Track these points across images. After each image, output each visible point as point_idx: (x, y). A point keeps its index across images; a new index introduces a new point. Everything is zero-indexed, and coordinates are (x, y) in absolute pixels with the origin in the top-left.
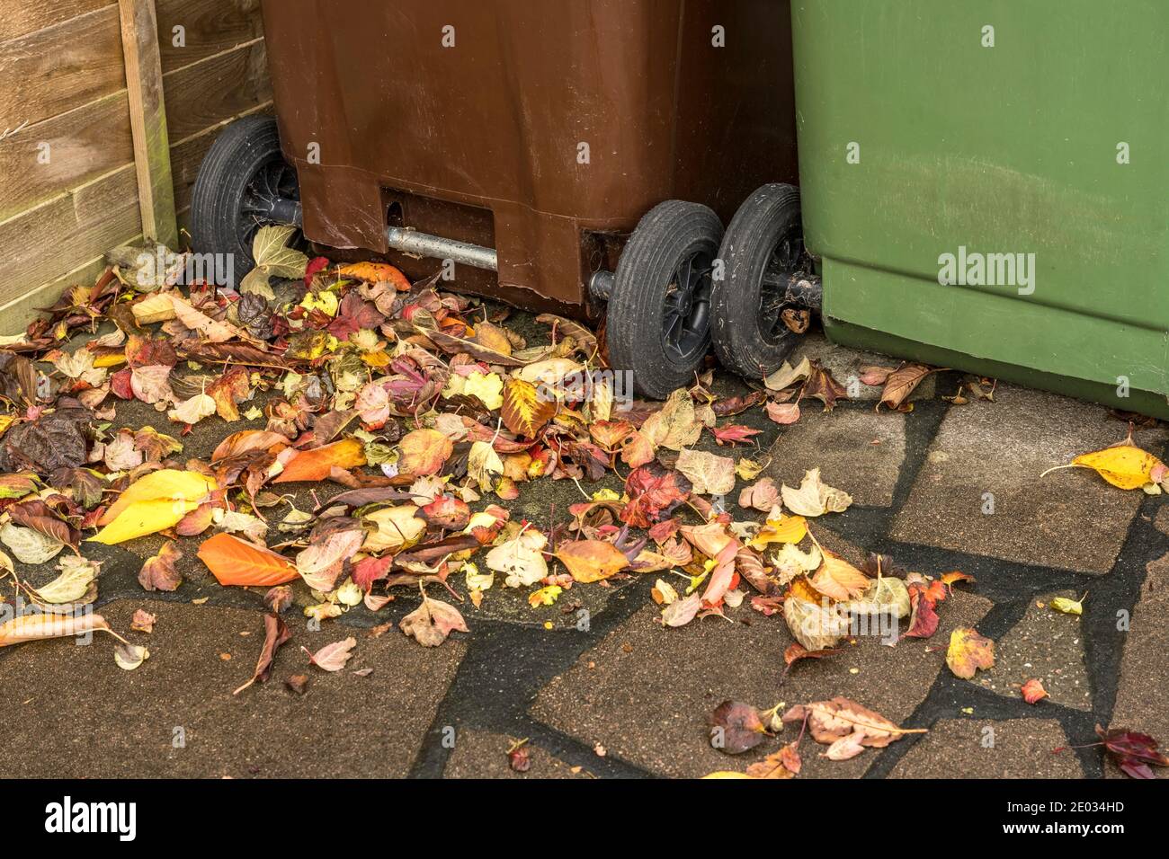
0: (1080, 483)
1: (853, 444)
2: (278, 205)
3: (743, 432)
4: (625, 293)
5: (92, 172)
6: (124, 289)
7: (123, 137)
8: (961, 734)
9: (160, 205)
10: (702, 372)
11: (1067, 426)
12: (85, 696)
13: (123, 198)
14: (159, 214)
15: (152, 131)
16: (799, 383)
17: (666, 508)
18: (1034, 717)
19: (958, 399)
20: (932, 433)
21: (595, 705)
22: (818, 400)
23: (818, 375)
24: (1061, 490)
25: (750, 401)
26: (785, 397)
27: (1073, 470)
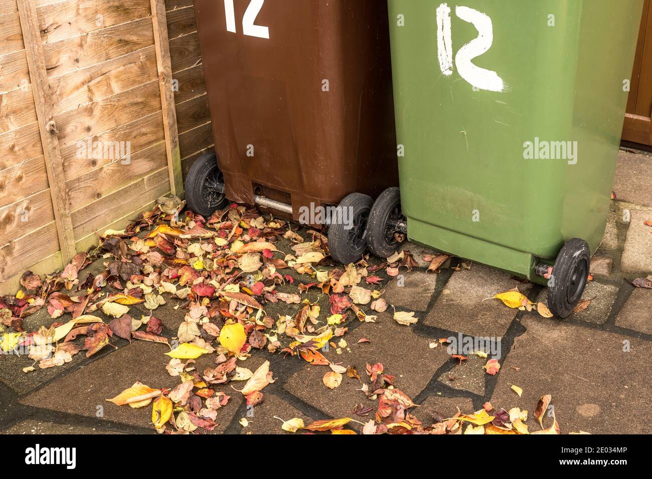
0: (496, 304)
1: (416, 285)
2: (217, 185)
3: (376, 279)
4: (334, 228)
5: (152, 171)
6: (162, 213)
7: (163, 157)
8: (436, 402)
9: (177, 181)
10: (365, 254)
11: (496, 281)
12: (130, 373)
13: (163, 179)
14: (176, 185)
15: (174, 155)
16: (400, 260)
17: (344, 309)
18: (463, 397)
19: (458, 269)
20: (446, 282)
21: (307, 385)
22: (406, 267)
23: (407, 257)
24: (489, 307)
25: (381, 267)
26: (394, 265)
27: (494, 299)
